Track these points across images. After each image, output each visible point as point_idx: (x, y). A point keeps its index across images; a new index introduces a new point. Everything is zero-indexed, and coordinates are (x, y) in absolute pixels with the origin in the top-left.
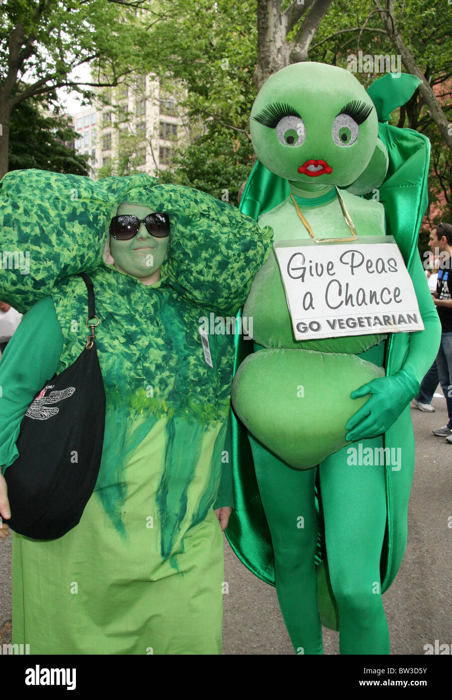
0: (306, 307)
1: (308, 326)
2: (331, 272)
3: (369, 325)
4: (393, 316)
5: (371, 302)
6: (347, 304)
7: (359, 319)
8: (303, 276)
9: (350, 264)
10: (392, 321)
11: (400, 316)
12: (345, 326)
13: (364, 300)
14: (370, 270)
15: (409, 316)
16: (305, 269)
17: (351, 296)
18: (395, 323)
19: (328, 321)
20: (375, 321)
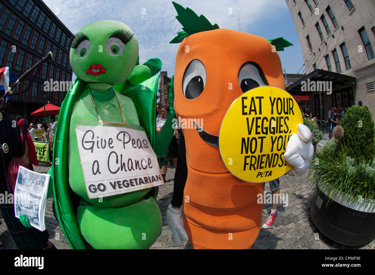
0: (95, 172)
1: (97, 187)
2: (111, 146)
3: (137, 184)
5: (136, 168)
6: (122, 170)
8: (92, 148)
9: (123, 141)
10: (149, 181)
12: (122, 186)
13: (132, 167)
14: (135, 146)
16: (94, 142)
17: (124, 164)
18: (150, 182)
19: (111, 183)
20: (140, 181)
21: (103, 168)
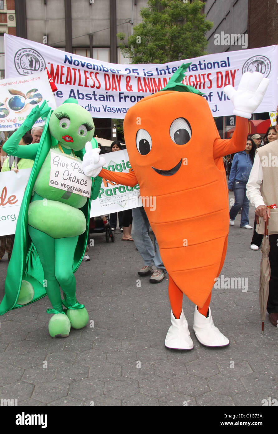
0: (56, 176)
1: (54, 182)
2: (67, 167)
3: (74, 190)
5: (77, 182)
6: (69, 180)
7: (71, 186)
8: (58, 165)
9: (74, 167)
10: (81, 191)
11: (84, 190)
12: (66, 187)
13: (75, 181)
14: (80, 172)
15: (87, 191)
16: (59, 163)
17: (71, 178)
19: (61, 183)
20: (76, 189)
21: (60, 175)
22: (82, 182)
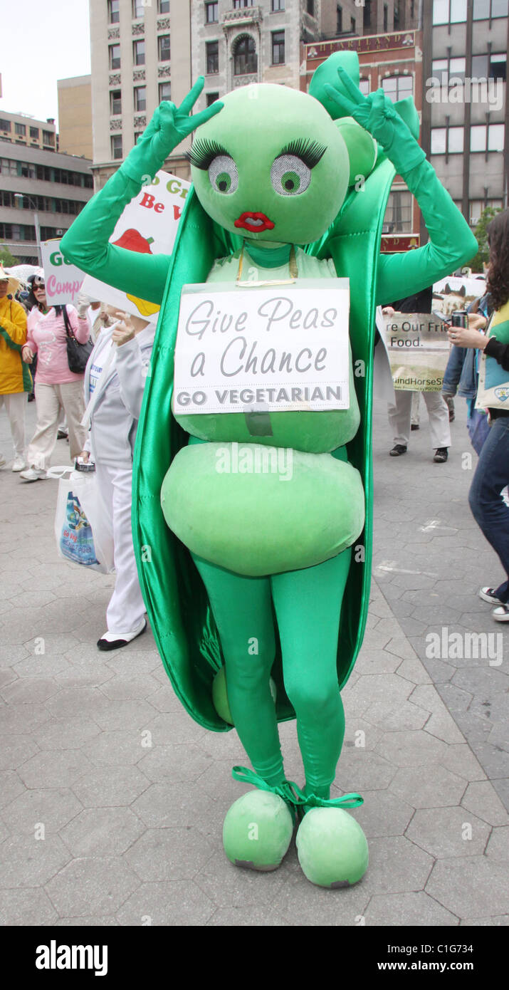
0: (195, 372)
1: (191, 397)
2: (240, 327)
3: (271, 400)
4: (306, 390)
5: (281, 369)
6: (246, 371)
7: (258, 391)
9: (270, 317)
10: (303, 396)
11: (317, 389)
12: (239, 400)
13: (271, 366)
15: (329, 390)
17: (255, 359)
18: (307, 399)
20: (280, 394)
22: (303, 364)
